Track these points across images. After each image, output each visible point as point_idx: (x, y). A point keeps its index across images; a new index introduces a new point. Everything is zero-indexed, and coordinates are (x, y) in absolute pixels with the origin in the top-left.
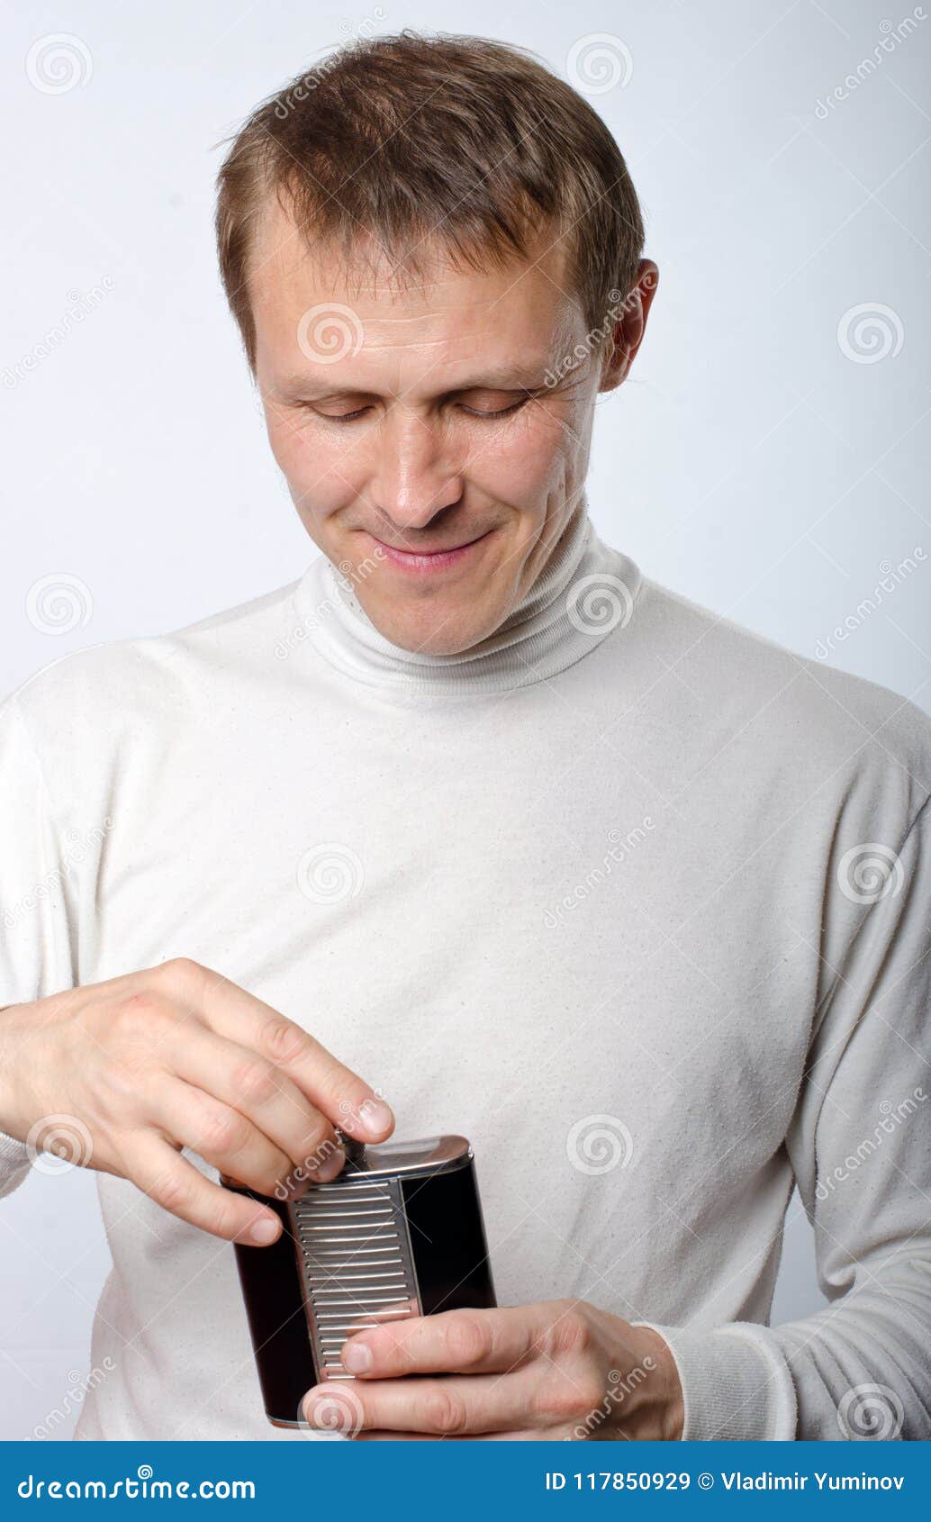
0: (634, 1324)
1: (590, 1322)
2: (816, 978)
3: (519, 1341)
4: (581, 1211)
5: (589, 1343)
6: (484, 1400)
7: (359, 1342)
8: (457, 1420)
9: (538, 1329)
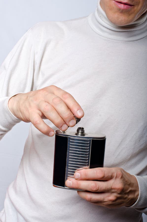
0: (131, 175)
1: (122, 173)
3: (110, 174)
5: (122, 177)
6: (103, 185)
7: (78, 172)
8: (97, 189)
9: (114, 173)
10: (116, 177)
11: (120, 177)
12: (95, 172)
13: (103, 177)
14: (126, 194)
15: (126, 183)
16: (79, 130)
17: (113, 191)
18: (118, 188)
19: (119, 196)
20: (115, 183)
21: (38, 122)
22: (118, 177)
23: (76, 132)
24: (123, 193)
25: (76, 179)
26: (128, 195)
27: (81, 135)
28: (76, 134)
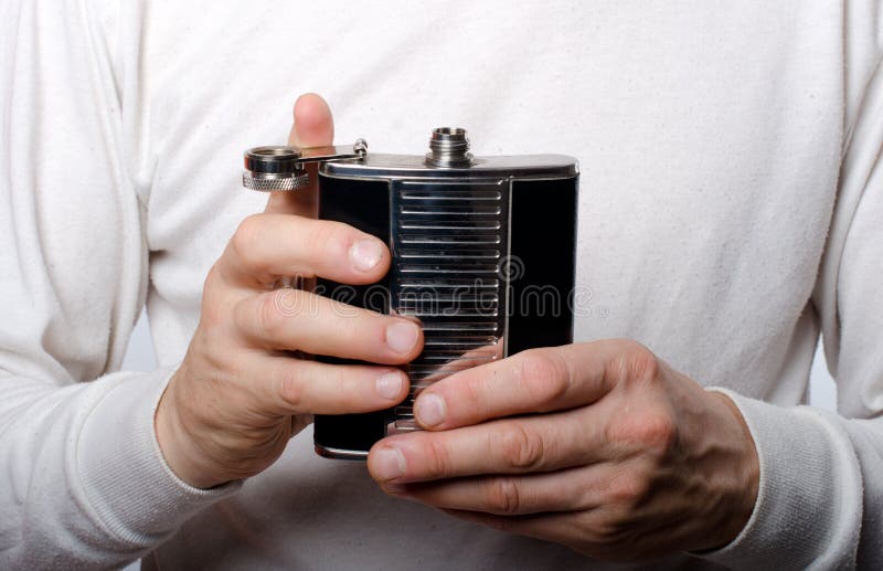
2: (842, 111)
5: (657, 376)
6: (561, 432)
7: (433, 393)
8: (535, 451)
9: (612, 360)
11: (648, 373)
12: (518, 372)
13: (561, 393)
14: (692, 463)
16: (441, 139)
18: (645, 430)
20: (627, 409)
22: (638, 376)
24: (681, 459)
25: (429, 429)
26: (708, 476)
27: (453, 164)
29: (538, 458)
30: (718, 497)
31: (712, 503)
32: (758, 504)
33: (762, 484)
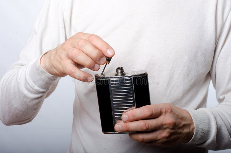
0: (183, 109)
1: (171, 108)
2: (215, 34)
3: (158, 111)
4: (169, 80)
5: (171, 111)
6: (153, 123)
7: (125, 115)
8: (147, 128)
9: (162, 108)
10: (165, 112)
11: (170, 111)
12: (143, 111)
13: (152, 115)
14: (179, 128)
15: (177, 117)
16: (118, 70)
17: (165, 127)
18: (169, 123)
19: (172, 131)
20: (165, 119)
21: (73, 71)
22: (167, 112)
23: (116, 73)
24: (177, 128)
25: (125, 122)
26: (183, 130)
27: (121, 75)
28: (116, 75)
29: (148, 128)
30: (185, 134)
31: (184, 136)
32: (194, 134)
33: (195, 130)
